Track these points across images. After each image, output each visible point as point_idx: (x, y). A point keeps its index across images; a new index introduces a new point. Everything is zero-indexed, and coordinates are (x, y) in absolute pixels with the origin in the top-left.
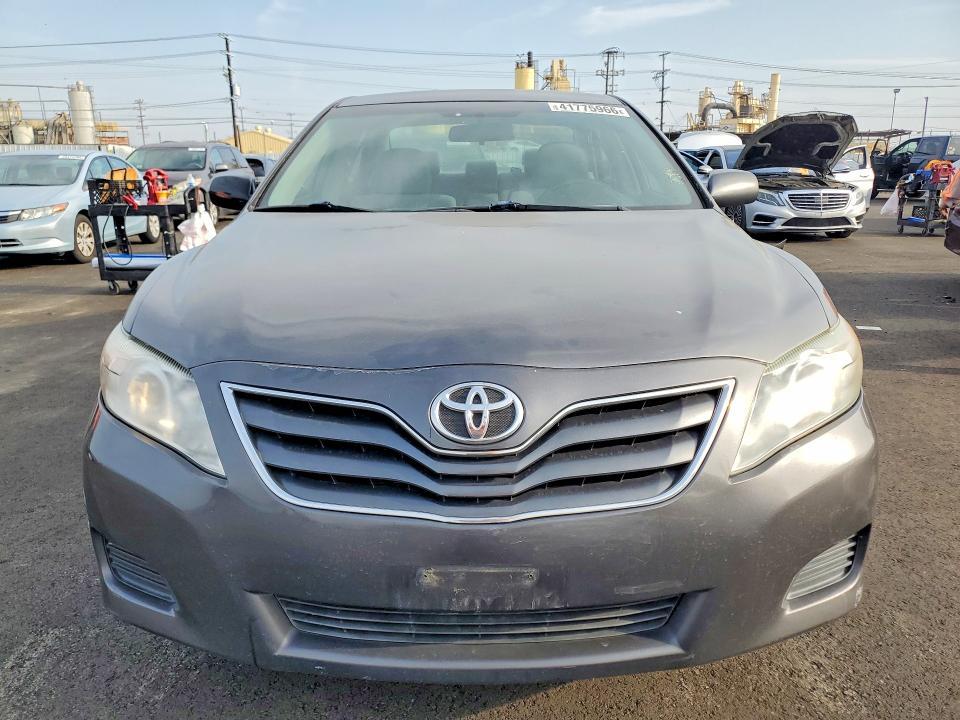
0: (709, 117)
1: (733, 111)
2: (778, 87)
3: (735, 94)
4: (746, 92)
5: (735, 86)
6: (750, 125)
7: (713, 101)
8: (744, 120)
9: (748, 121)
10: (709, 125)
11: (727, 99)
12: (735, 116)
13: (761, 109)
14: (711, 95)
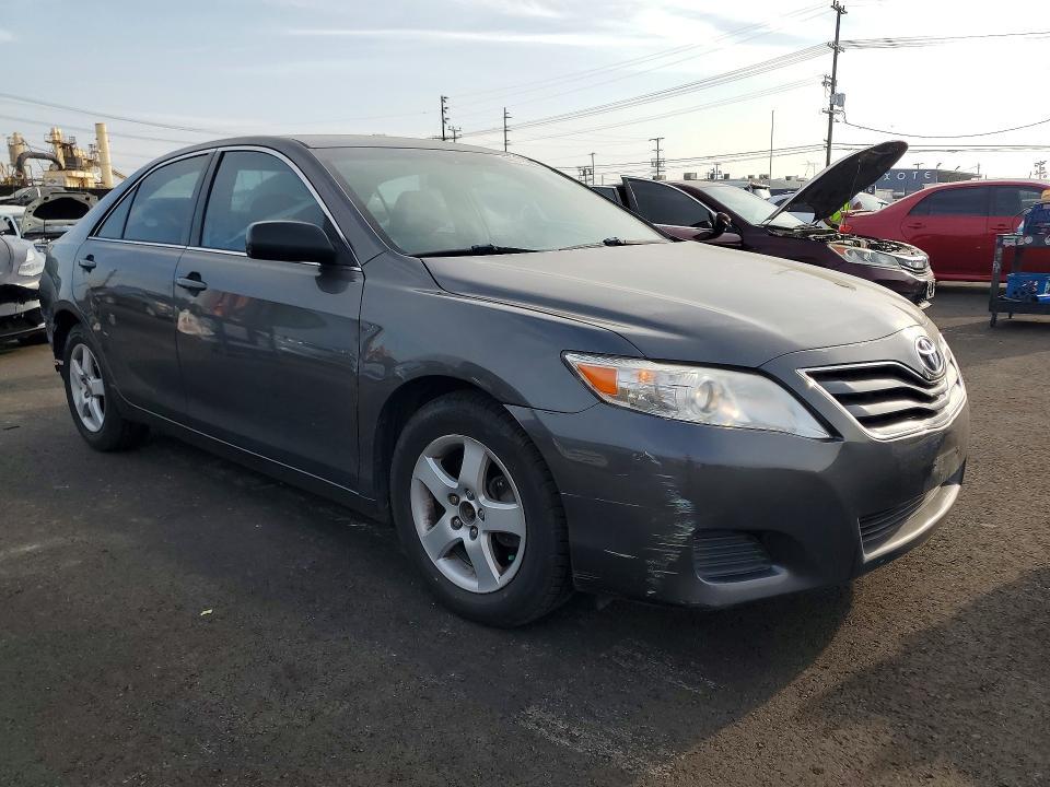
0: (26, 168)
1: (56, 161)
2: (106, 138)
3: (54, 142)
4: (67, 141)
5: (52, 134)
6: (82, 180)
7: (27, 149)
8: (74, 173)
9: (80, 174)
10: (29, 177)
11: (48, 149)
12: (60, 168)
13: (89, 161)
14: (23, 142)
